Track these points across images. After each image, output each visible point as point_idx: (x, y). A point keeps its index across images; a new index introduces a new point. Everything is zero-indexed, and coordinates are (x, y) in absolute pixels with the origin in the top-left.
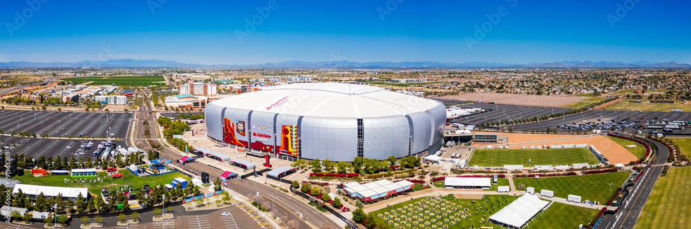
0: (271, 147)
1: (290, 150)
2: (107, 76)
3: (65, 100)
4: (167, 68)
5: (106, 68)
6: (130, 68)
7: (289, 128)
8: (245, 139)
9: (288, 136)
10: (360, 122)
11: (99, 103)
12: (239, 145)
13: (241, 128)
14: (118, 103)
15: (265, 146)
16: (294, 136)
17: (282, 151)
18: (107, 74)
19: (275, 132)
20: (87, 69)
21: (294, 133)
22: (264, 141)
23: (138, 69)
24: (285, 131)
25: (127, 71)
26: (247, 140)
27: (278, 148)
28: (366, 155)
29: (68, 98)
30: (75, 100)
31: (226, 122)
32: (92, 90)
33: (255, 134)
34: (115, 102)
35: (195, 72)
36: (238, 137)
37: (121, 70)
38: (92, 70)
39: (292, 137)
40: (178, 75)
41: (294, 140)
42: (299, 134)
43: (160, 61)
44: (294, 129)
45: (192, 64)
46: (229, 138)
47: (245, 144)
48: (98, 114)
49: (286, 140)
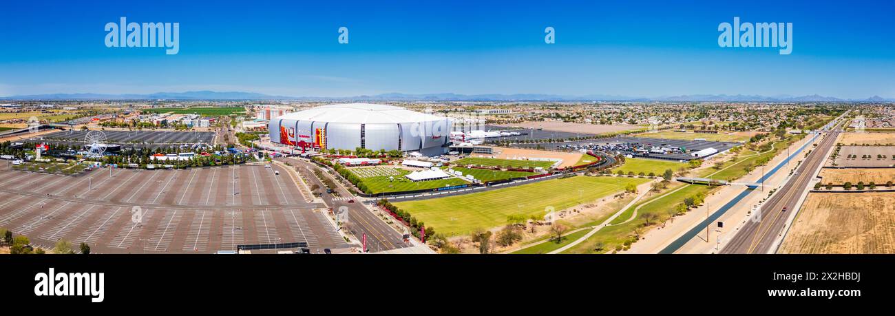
0: (310, 144)
1: (321, 145)
2: (186, 108)
3: (155, 124)
4: (251, 100)
5: (184, 100)
6: (210, 101)
7: (320, 130)
8: (294, 140)
9: (320, 136)
10: (363, 126)
11: (186, 126)
12: (290, 145)
13: (291, 132)
14: (201, 126)
15: (306, 143)
16: (323, 135)
17: (316, 145)
18: (186, 107)
19: (312, 134)
20: (164, 102)
21: (323, 133)
22: (305, 140)
23: (219, 101)
24: (318, 132)
25: (207, 103)
26: (295, 141)
27: (314, 144)
28: (367, 148)
29: (158, 122)
30: (164, 123)
31: (282, 129)
32: (177, 117)
33: (300, 136)
34: (199, 125)
35: (280, 104)
36: (290, 139)
37: (200, 102)
38: (169, 102)
39: (322, 136)
40: (260, 106)
41: (323, 138)
42: (326, 134)
43: (243, 93)
44: (323, 131)
45: (278, 97)
46: (284, 141)
47: (294, 143)
48: (186, 133)
49: (318, 138)
